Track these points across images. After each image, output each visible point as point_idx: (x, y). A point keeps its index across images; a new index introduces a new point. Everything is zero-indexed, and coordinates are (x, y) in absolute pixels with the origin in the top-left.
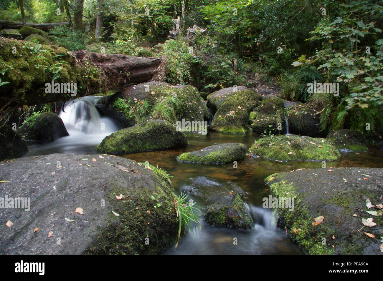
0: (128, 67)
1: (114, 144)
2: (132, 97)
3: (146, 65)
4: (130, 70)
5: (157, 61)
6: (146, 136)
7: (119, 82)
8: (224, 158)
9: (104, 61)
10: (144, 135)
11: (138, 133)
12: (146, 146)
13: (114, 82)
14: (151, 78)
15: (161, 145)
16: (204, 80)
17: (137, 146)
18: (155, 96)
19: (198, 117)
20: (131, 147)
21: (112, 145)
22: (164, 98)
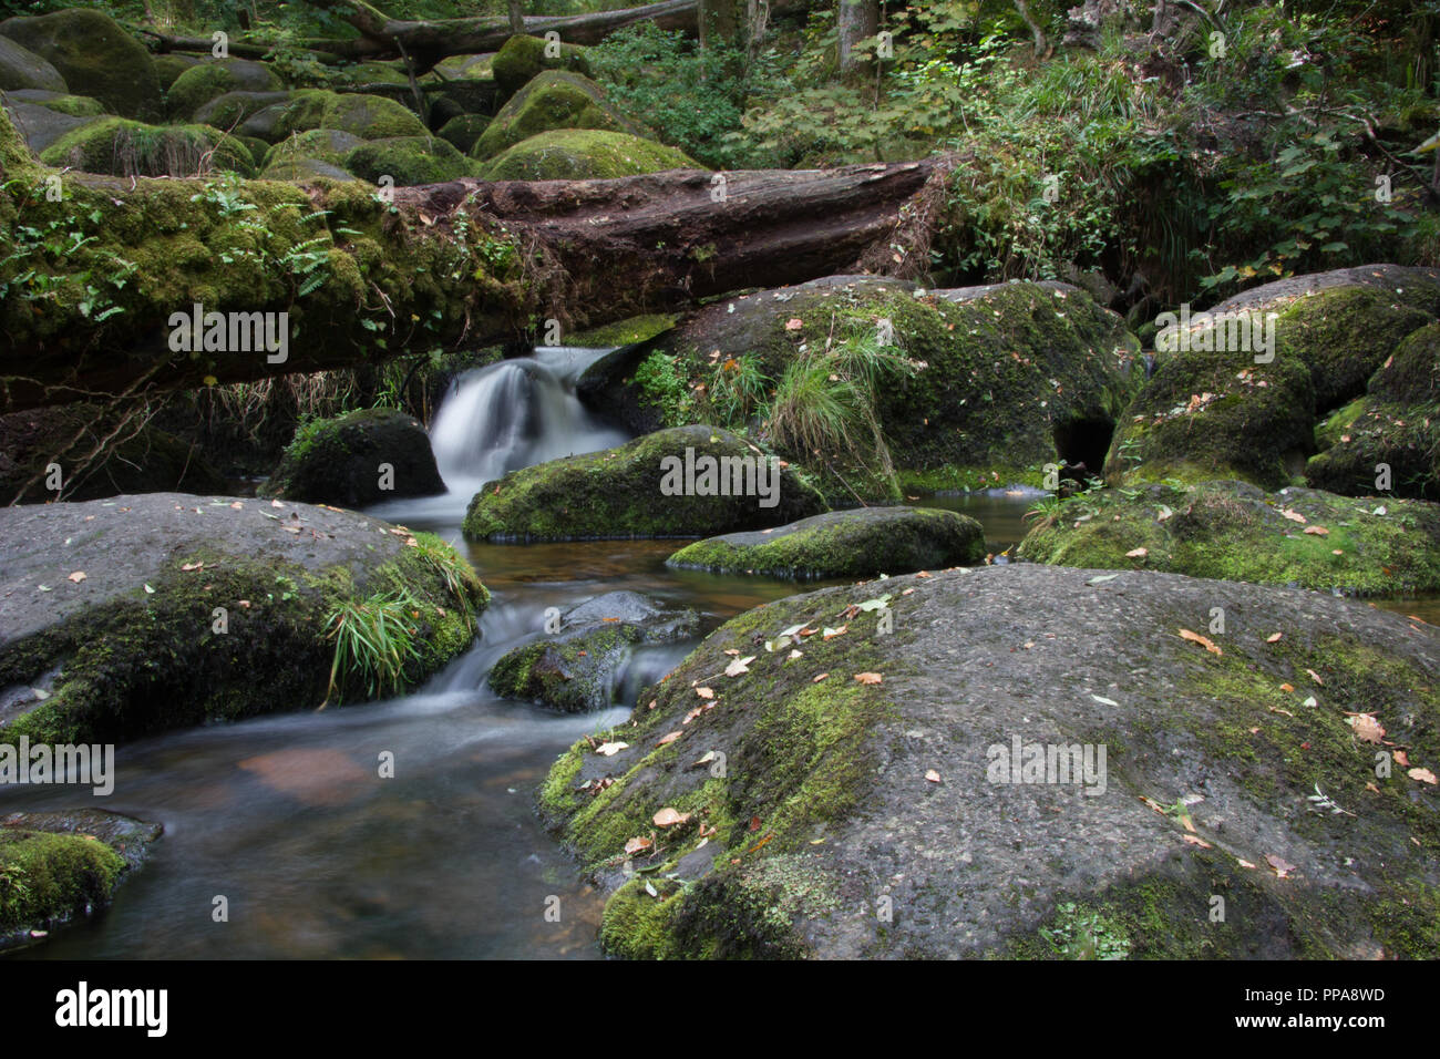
0: (702, 222)
1: (501, 510)
2: (705, 346)
3: (818, 205)
4: (714, 235)
5: (895, 182)
6: (623, 484)
7: (646, 286)
8: (819, 557)
9: (575, 208)
10: (618, 477)
11: (594, 473)
12: (622, 519)
13: (622, 289)
14: (855, 260)
15: (683, 521)
16: (1205, 250)
17: (587, 518)
18: (799, 338)
19: (1020, 425)
20: (561, 519)
21: (496, 511)
22: (835, 345)
